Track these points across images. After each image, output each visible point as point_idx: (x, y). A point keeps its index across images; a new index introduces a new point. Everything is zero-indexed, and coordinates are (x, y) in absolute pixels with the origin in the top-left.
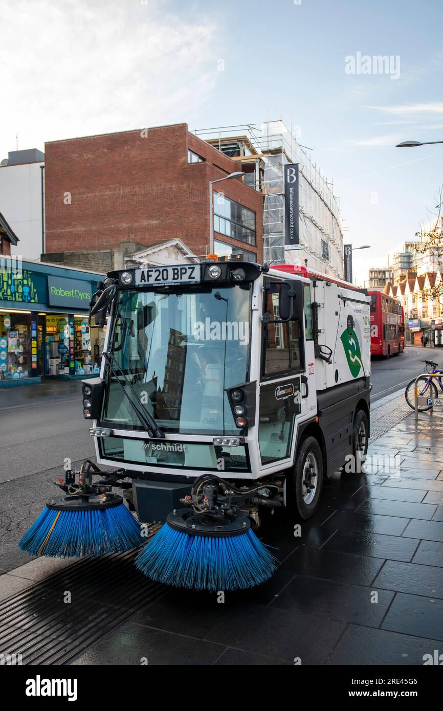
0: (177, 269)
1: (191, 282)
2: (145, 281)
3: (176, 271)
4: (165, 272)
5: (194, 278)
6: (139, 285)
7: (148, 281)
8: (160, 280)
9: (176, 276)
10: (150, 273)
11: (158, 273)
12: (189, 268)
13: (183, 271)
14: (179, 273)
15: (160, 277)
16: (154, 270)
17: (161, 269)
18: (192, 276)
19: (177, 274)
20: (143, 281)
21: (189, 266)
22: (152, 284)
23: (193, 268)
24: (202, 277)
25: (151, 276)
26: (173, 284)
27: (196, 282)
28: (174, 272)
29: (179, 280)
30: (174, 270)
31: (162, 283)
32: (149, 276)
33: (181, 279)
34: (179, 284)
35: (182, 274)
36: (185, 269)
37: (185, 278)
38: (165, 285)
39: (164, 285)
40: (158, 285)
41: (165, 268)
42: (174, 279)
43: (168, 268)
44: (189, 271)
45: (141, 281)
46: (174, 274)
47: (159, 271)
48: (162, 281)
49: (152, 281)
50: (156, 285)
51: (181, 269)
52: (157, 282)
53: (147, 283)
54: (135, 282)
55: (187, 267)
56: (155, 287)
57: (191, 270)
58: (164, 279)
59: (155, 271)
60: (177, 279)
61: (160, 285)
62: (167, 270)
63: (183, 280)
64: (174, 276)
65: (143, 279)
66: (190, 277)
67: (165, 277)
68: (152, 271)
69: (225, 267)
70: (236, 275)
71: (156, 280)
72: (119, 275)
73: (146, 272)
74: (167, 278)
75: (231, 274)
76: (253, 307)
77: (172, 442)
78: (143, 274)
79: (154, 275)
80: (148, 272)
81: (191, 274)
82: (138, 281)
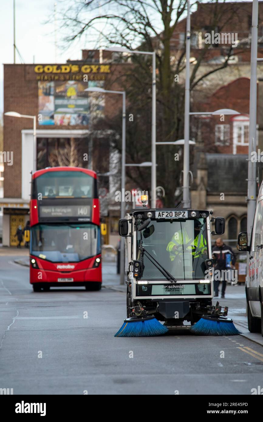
0: (177, 212)
1: (184, 218)
3: (176, 213)
4: (171, 213)
5: (185, 216)
7: (162, 216)
9: (176, 215)
10: (163, 213)
11: (167, 213)
13: (180, 213)
15: (169, 215)
16: (165, 212)
17: (169, 212)
19: (177, 214)
20: (160, 217)
21: (183, 211)
23: (185, 212)
24: (188, 216)
25: (164, 214)
26: (175, 218)
27: (186, 218)
29: (178, 217)
30: (175, 212)
31: (169, 218)
32: (162, 214)
33: (179, 216)
34: (178, 219)
35: (179, 214)
37: (181, 216)
40: (167, 219)
42: (175, 216)
43: (172, 212)
44: (182, 213)
45: (159, 217)
46: (175, 214)
47: (168, 212)
48: (169, 217)
49: (164, 217)
51: (179, 212)
52: (167, 217)
53: (161, 217)
54: (155, 217)
57: (184, 213)
59: (166, 213)
60: (177, 216)
63: (179, 217)
64: (175, 215)
66: (183, 216)
67: (171, 215)
68: (164, 212)
69: (198, 212)
70: (203, 216)
71: (166, 216)
72: (145, 213)
73: (161, 212)
74: (172, 216)
75: (200, 215)
76: (208, 229)
77: (179, 284)
78: (159, 213)
79: (165, 214)
80: (162, 213)
81: (183, 215)
82: (157, 216)
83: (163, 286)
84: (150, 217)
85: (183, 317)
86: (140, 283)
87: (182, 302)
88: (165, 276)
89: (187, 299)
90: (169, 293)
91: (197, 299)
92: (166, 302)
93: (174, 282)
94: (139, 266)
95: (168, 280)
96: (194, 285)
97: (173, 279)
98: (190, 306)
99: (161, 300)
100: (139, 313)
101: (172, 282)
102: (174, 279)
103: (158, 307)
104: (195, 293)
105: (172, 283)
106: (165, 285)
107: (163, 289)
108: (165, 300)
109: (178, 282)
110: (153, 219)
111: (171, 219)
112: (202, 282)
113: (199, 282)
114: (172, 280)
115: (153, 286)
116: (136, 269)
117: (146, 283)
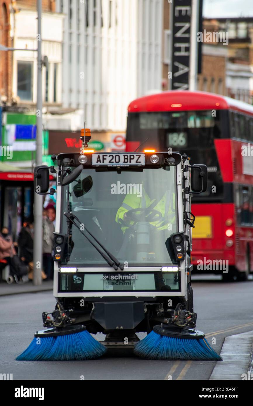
0: (127, 156)
1: (138, 165)
2: (101, 162)
3: (126, 157)
4: (117, 157)
5: (140, 162)
6: (95, 165)
7: (103, 162)
8: (113, 162)
9: (126, 160)
10: (105, 157)
11: (111, 157)
12: (136, 156)
13: (132, 157)
14: (129, 159)
15: (114, 160)
16: (108, 155)
17: (114, 155)
18: (138, 161)
19: (127, 159)
20: (99, 162)
21: (136, 154)
22: (107, 165)
23: (140, 156)
24: (146, 162)
25: (106, 159)
26: (124, 166)
27: (142, 165)
28: (124, 157)
29: (128, 163)
30: (124, 156)
31: (115, 164)
32: (104, 159)
33: (130, 162)
34: (129, 166)
35: (131, 159)
36: (133, 156)
37: (133, 162)
38: (118, 166)
39: (116, 166)
40: (111, 166)
41: (117, 154)
42: (124, 162)
43: (119, 155)
44: (136, 158)
45: (97, 162)
46: (125, 159)
47: (112, 155)
48: (115, 163)
49: (106, 162)
50: (110, 166)
51: (130, 156)
52: (110, 164)
53: (102, 164)
54: (91, 162)
55: (135, 155)
56: (109, 167)
57: (138, 157)
58: (116, 162)
59: (110, 156)
60: (127, 162)
61: (113, 166)
62: (119, 156)
63: (131, 164)
64: (124, 160)
65: (99, 160)
66: (137, 162)
67: (117, 160)
68: (107, 156)
69: (162, 156)
71: (110, 162)
72: (76, 156)
73: (101, 156)
74: (119, 161)
75: (166, 161)
76: (178, 183)
77: (128, 273)
78: (99, 157)
79: (108, 158)
80: (103, 156)
81: (137, 160)
82: (94, 162)
83: (102, 276)
84: (83, 162)
85: (134, 328)
86: (64, 270)
87: (132, 303)
88: (106, 260)
89: (141, 298)
90: (111, 288)
91: (158, 298)
92: (105, 303)
93: (119, 270)
94: (62, 243)
95: (111, 266)
96: (153, 276)
97: (118, 265)
98: (146, 310)
99: (98, 299)
100: (59, 321)
101: (116, 269)
102: (120, 264)
103: (94, 311)
104: (154, 288)
105: (118, 271)
106: (105, 273)
107: (102, 281)
108: (105, 299)
109: (126, 269)
110: (88, 166)
111: (117, 167)
112: (165, 269)
113: (161, 269)
114: (116, 267)
115: (86, 276)
116: (57, 247)
117: (73, 270)
